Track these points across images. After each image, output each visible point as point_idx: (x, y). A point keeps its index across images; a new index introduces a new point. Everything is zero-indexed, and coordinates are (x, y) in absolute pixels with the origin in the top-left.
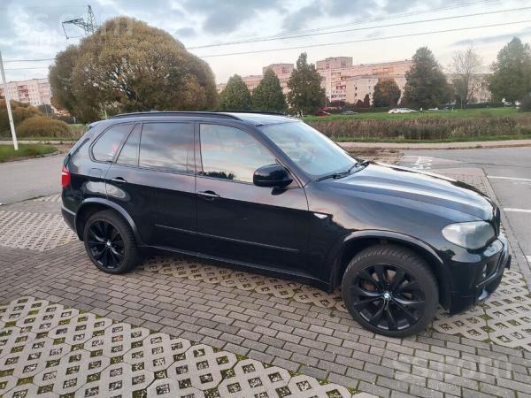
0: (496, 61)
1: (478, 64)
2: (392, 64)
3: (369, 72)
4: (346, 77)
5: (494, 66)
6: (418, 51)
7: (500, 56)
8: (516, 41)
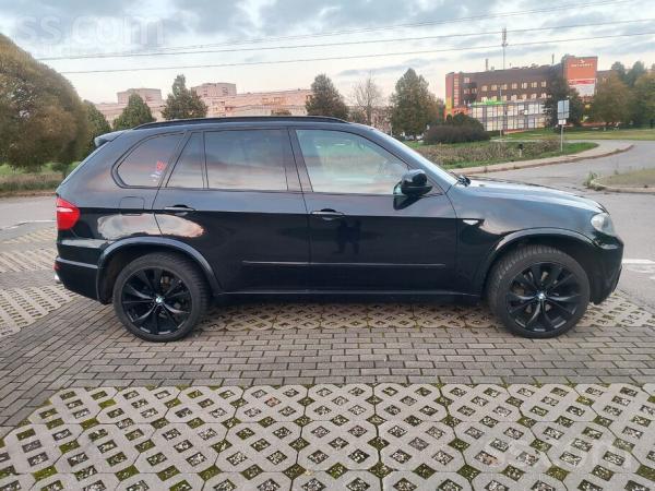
0: (395, 92)
1: (379, 95)
2: (284, 93)
3: (259, 102)
4: (231, 108)
5: (393, 98)
6: (316, 79)
7: (398, 87)
8: (411, 73)
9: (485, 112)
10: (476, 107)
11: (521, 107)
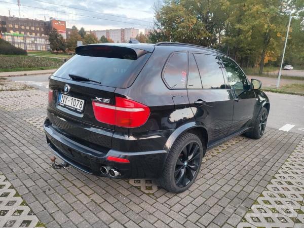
9: (13, 39)
10: (8, 35)
11: (33, 39)
